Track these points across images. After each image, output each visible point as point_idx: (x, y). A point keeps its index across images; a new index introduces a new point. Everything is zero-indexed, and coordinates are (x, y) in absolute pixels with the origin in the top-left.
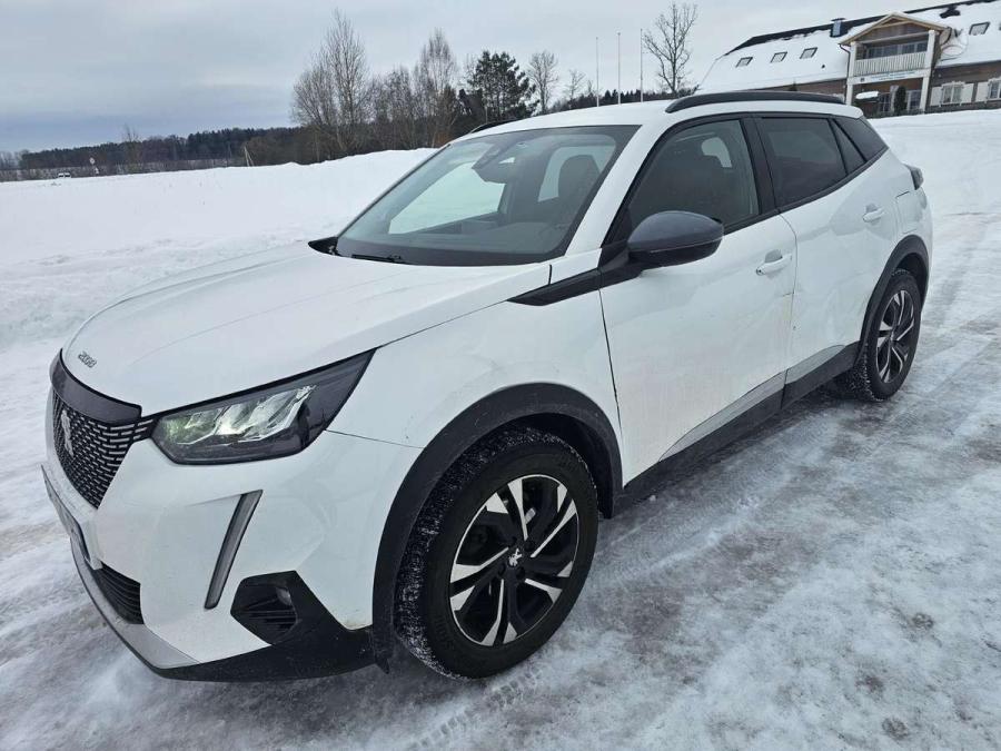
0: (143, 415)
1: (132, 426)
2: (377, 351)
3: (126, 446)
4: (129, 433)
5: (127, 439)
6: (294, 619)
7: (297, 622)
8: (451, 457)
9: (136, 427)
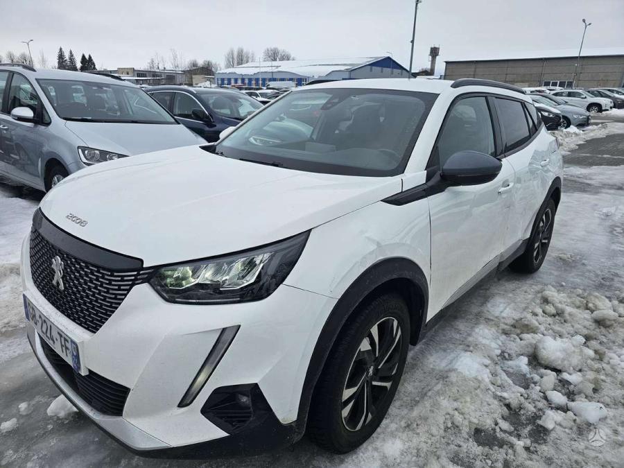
0: (144, 266)
1: (135, 273)
2: (313, 231)
3: (128, 287)
4: (133, 278)
5: (130, 283)
6: (249, 417)
7: (251, 419)
8: (354, 305)
9: (139, 274)
